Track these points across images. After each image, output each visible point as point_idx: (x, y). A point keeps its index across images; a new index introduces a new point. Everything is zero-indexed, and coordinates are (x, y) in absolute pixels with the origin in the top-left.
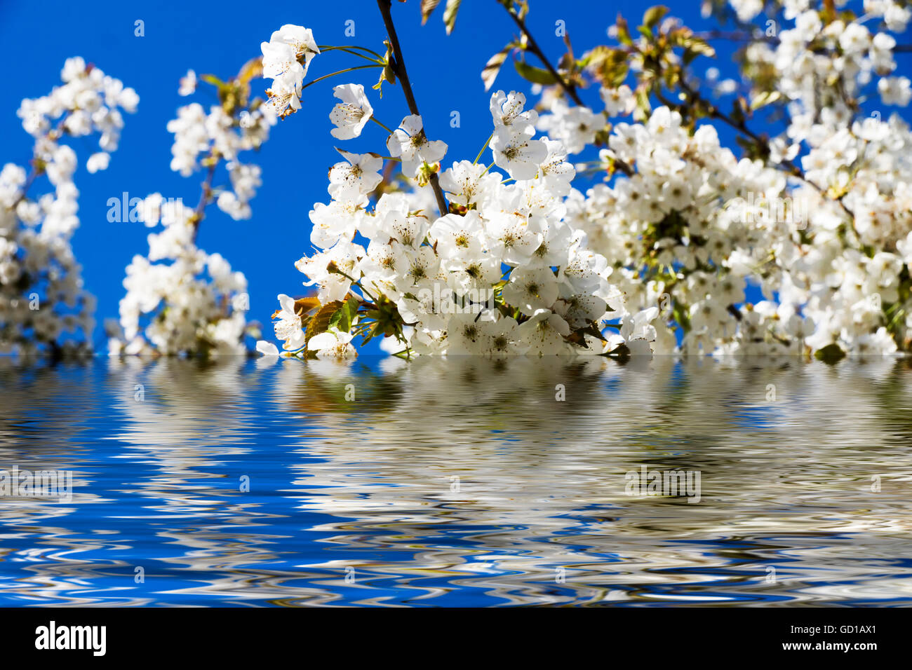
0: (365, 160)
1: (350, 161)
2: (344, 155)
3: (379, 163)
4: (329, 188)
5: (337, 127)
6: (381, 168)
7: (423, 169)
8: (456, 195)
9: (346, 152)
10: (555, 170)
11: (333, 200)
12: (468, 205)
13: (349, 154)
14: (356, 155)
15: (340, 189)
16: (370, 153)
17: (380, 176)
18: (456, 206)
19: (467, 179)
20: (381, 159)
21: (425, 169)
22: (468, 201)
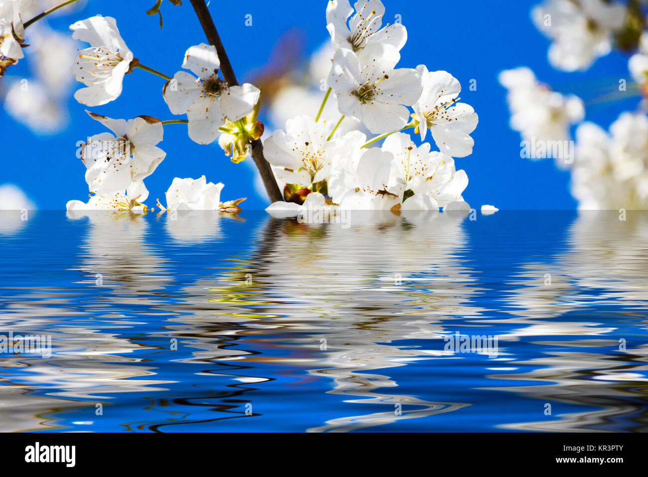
0: (137, 127)
1: (114, 131)
2: (102, 121)
3: (157, 131)
4: (86, 176)
5: (86, 87)
6: (162, 139)
7: (237, 134)
8: (292, 171)
9: (103, 117)
10: (445, 117)
11: (93, 194)
12: (314, 185)
13: (109, 119)
14: (122, 121)
15: (102, 176)
16: (143, 117)
17: (162, 151)
18: (295, 190)
19: (307, 144)
20: (159, 125)
21: (240, 135)
22: (312, 179)
